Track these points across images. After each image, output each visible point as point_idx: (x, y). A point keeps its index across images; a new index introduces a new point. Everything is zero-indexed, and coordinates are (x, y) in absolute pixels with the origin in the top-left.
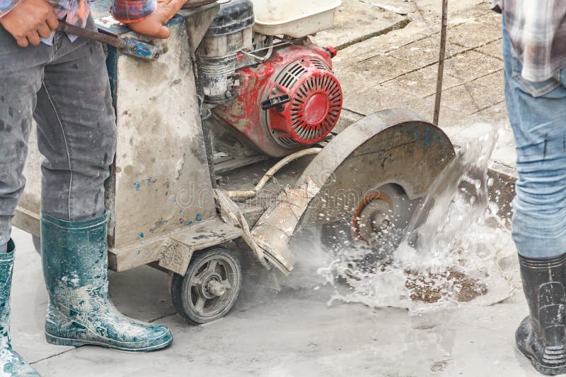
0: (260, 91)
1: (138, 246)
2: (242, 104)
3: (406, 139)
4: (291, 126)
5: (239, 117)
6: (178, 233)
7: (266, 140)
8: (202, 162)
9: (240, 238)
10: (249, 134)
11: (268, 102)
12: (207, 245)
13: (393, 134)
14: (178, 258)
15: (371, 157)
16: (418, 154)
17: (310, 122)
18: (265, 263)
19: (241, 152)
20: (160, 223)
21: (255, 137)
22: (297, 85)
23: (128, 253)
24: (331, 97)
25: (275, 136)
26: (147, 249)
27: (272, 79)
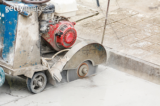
0: (54, 31)
1: (19, 69)
2: (49, 34)
3: (94, 48)
4: (62, 42)
5: (48, 38)
6: (30, 67)
7: (55, 45)
8: (38, 48)
9: (47, 70)
10: (50, 43)
11: (57, 34)
12: (38, 71)
13: (91, 46)
14: (30, 74)
15: (84, 52)
16: (97, 53)
17: (68, 41)
18: (53, 78)
19: (47, 48)
20: (25, 64)
21: (52, 44)
22: (65, 31)
23: (16, 71)
24: (74, 35)
25: (58, 44)
26: (21, 70)
27: (58, 28)
